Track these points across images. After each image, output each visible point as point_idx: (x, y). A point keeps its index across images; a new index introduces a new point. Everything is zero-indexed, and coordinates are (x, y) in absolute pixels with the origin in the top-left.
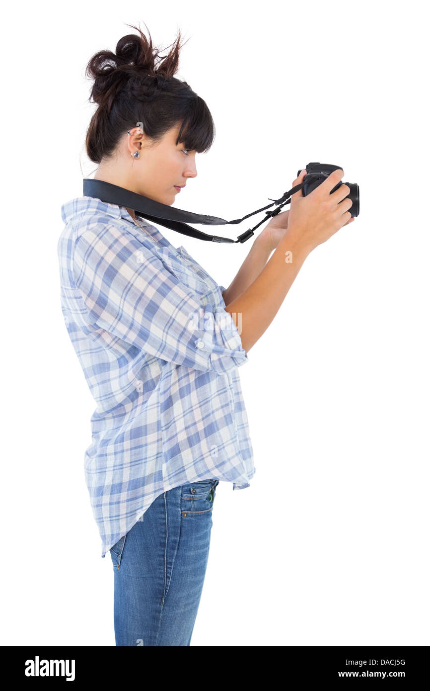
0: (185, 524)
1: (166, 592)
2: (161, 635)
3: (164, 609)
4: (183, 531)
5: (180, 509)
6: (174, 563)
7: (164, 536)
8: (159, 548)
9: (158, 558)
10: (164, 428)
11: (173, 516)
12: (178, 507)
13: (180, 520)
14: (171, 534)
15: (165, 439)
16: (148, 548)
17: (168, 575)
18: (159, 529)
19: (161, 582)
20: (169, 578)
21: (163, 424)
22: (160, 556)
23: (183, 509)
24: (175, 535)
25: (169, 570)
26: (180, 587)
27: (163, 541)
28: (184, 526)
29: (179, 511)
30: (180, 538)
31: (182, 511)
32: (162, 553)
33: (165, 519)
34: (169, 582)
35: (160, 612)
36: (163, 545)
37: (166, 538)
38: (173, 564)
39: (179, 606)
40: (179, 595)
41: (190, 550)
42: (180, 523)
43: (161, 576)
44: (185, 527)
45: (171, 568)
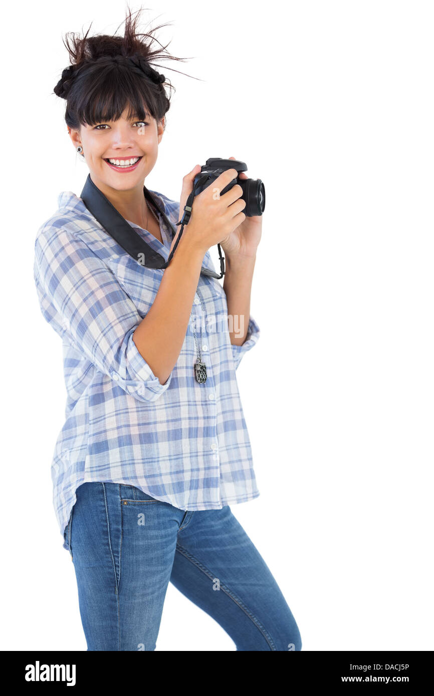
0: (127, 513)
1: (118, 581)
2: (122, 625)
3: (119, 598)
4: (125, 519)
5: (119, 497)
6: (121, 551)
7: (105, 524)
8: (103, 536)
9: (103, 547)
10: (92, 422)
11: (113, 503)
12: (118, 494)
13: (120, 508)
14: (112, 522)
15: (91, 433)
16: (91, 536)
17: (117, 564)
18: (100, 517)
19: (110, 570)
20: (119, 566)
21: (91, 418)
22: (104, 544)
23: (122, 497)
24: (117, 523)
25: (116, 559)
26: (133, 576)
27: (105, 529)
28: (126, 514)
29: (118, 498)
30: (122, 526)
31: (121, 499)
32: (106, 541)
33: (105, 506)
34: (118, 571)
35: (116, 601)
36: (106, 533)
37: (107, 526)
38: (120, 553)
39: (135, 596)
40: (133, 584)
41: (138, 539)
42: (120, 512)
43: (110, 564)
44: (127, 516)
45: (118, 557)
